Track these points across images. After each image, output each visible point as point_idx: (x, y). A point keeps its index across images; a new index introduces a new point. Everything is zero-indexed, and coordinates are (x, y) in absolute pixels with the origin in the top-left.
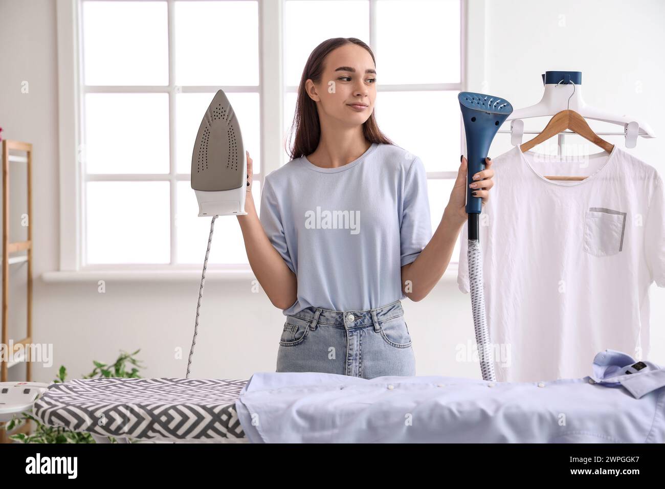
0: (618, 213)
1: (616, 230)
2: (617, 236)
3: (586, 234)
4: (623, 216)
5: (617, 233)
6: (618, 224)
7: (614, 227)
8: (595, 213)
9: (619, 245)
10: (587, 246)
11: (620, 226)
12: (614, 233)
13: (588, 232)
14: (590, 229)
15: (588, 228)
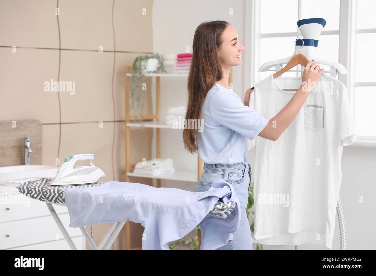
0: (321, 107)
1: (320, 116)
2: (321, 120)
3: (306, 119)
4: (323, 109)
5: (321, 118)
6: (321, 113)
7: (319, 115)
8: (310, 108)
9: (322, 124)
10: (306, 126)
11: (322, 114)
12: (319, 118)
13: (306, 118)
14: (308, 116)
15: (306, 116)
